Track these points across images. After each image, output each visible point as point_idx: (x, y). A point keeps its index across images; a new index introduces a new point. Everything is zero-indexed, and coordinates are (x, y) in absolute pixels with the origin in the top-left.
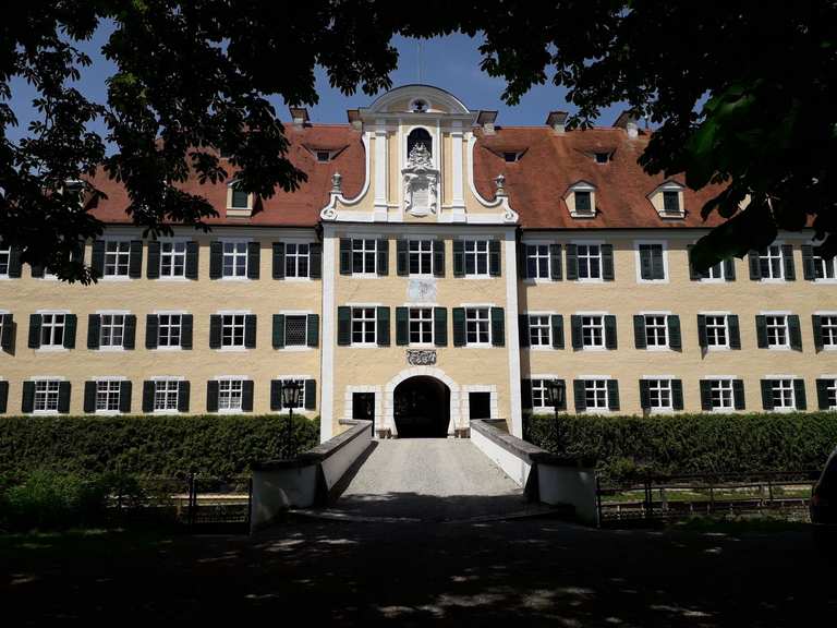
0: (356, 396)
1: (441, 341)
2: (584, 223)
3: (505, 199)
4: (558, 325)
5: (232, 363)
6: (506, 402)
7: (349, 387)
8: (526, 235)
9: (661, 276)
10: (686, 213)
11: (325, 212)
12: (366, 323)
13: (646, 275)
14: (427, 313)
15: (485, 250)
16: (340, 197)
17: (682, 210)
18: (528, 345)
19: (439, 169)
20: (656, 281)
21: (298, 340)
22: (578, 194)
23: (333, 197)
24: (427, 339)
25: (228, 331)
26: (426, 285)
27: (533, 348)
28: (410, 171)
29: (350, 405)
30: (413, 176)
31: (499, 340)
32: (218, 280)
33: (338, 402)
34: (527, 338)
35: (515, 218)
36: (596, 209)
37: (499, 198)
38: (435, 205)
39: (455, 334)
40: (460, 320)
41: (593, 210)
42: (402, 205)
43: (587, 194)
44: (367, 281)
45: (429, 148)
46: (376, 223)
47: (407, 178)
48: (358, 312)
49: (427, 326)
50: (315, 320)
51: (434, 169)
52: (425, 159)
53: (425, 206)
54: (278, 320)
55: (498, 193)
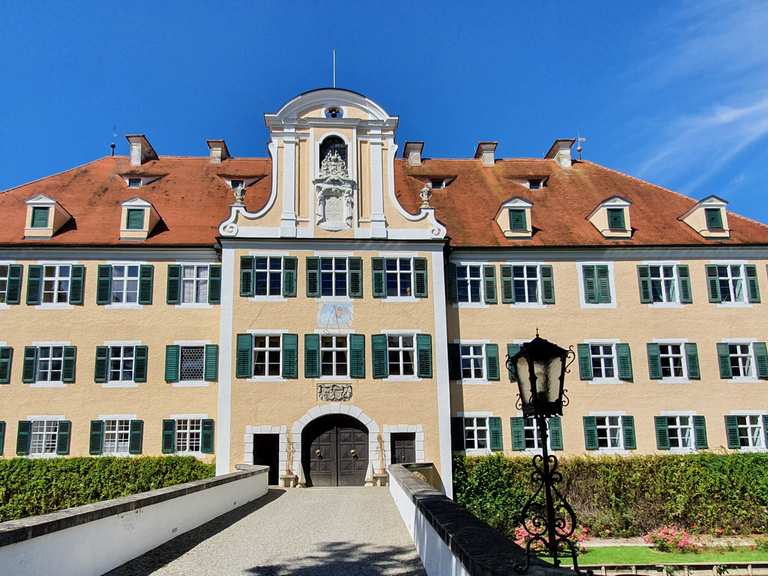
0: (258, 439)
1: (358, 373)
2: (520, 243)
3: (432, 212)
4: (492, 355)
5: (120, 400)
6: (433, 441)
7: (248, 427)
8: (455, 254)
9: (608, 300)
10: (633, 230)
11: (225, 228)
12: (270, 352)
13: (590, 298)
14: (341, 341)
15: (409, 269)
16: (242, 210)
17: (628, 227)
18: (460, 378)
19: (355, 180)
20: (601, 306)
21: (195, 374)
22: (512, 211)
23: (234, 210)
24: (341, 370)
25: (116, 365)
26: (340, 309)
27: (466, 382)
28: (322, 181)
29: (250, 448)
30: (325, 186)
31: (426, 370)
32: (106, 306)
33: (236, 444)
34: (458, 370)
35: (442, 233)
36: (533, 227)
37: (424, 212)
38: (351, 218)
39: (374, 365)
40: (380, 348)
41: (529, 229)
42: (312, 219)
43: (522, 211)
44: (272, 304)
45: (344, 156)
46: (282, 238)
47: (319, 188)
48: (260, 341)
49: (341, 356)
50: (214, 350)
51: (350, 178)
52: (339, 168)
53: (339, 219)
54: (172, 351)
55: (423, 206)
